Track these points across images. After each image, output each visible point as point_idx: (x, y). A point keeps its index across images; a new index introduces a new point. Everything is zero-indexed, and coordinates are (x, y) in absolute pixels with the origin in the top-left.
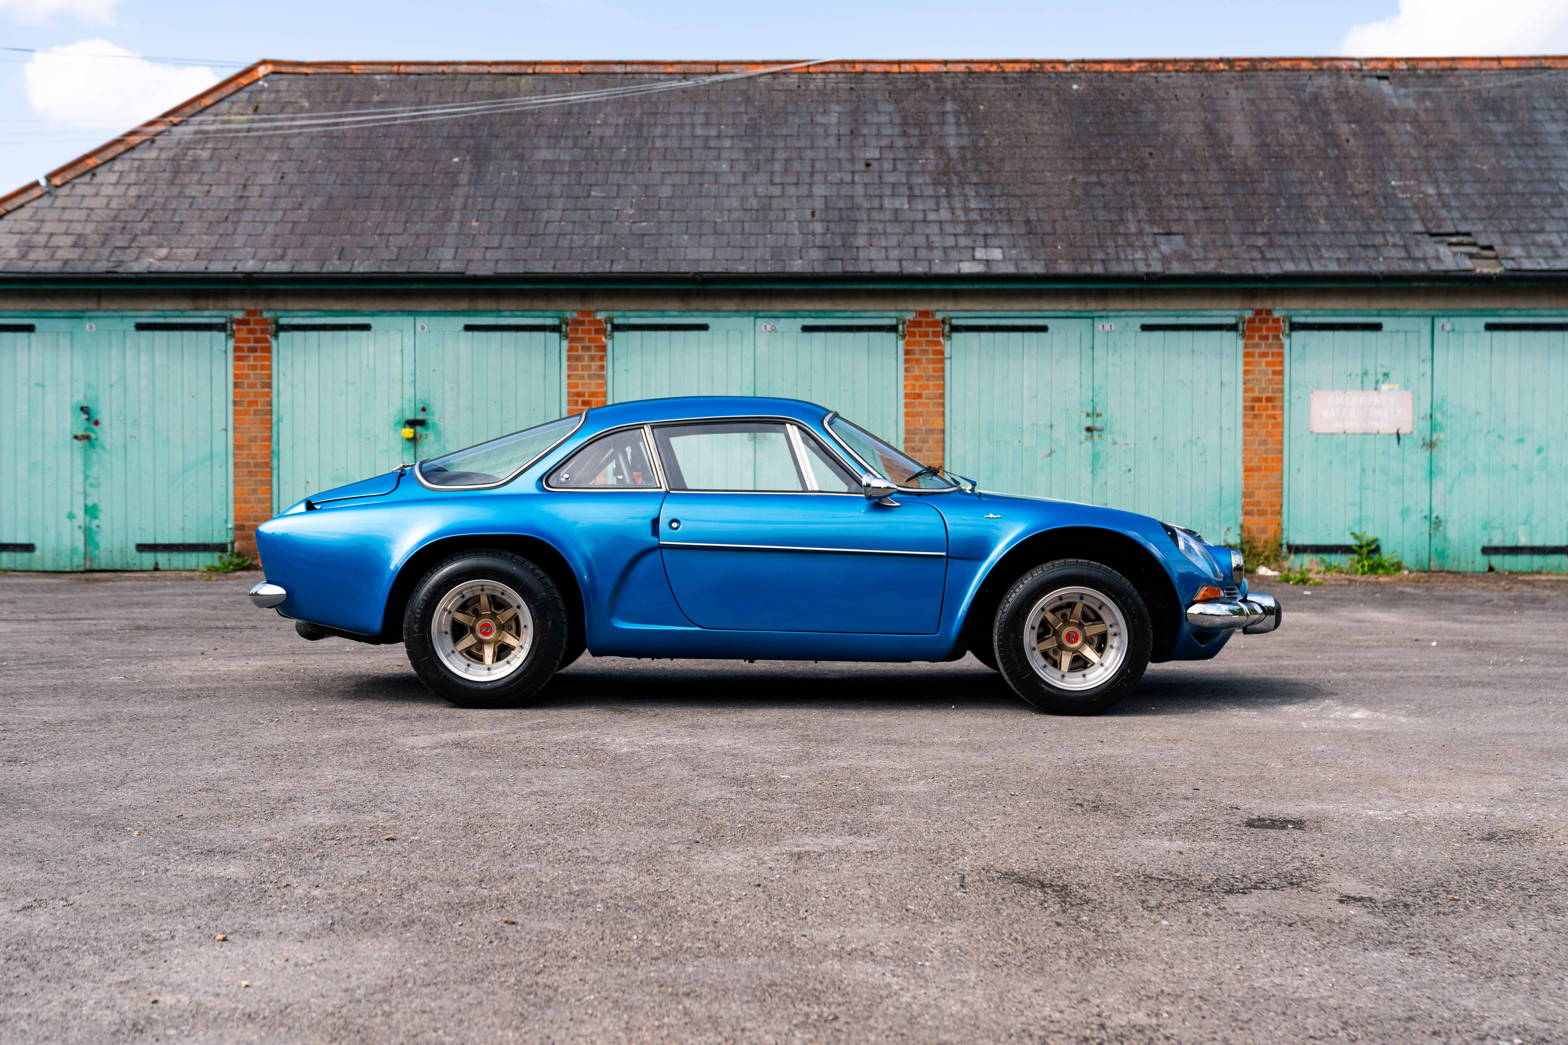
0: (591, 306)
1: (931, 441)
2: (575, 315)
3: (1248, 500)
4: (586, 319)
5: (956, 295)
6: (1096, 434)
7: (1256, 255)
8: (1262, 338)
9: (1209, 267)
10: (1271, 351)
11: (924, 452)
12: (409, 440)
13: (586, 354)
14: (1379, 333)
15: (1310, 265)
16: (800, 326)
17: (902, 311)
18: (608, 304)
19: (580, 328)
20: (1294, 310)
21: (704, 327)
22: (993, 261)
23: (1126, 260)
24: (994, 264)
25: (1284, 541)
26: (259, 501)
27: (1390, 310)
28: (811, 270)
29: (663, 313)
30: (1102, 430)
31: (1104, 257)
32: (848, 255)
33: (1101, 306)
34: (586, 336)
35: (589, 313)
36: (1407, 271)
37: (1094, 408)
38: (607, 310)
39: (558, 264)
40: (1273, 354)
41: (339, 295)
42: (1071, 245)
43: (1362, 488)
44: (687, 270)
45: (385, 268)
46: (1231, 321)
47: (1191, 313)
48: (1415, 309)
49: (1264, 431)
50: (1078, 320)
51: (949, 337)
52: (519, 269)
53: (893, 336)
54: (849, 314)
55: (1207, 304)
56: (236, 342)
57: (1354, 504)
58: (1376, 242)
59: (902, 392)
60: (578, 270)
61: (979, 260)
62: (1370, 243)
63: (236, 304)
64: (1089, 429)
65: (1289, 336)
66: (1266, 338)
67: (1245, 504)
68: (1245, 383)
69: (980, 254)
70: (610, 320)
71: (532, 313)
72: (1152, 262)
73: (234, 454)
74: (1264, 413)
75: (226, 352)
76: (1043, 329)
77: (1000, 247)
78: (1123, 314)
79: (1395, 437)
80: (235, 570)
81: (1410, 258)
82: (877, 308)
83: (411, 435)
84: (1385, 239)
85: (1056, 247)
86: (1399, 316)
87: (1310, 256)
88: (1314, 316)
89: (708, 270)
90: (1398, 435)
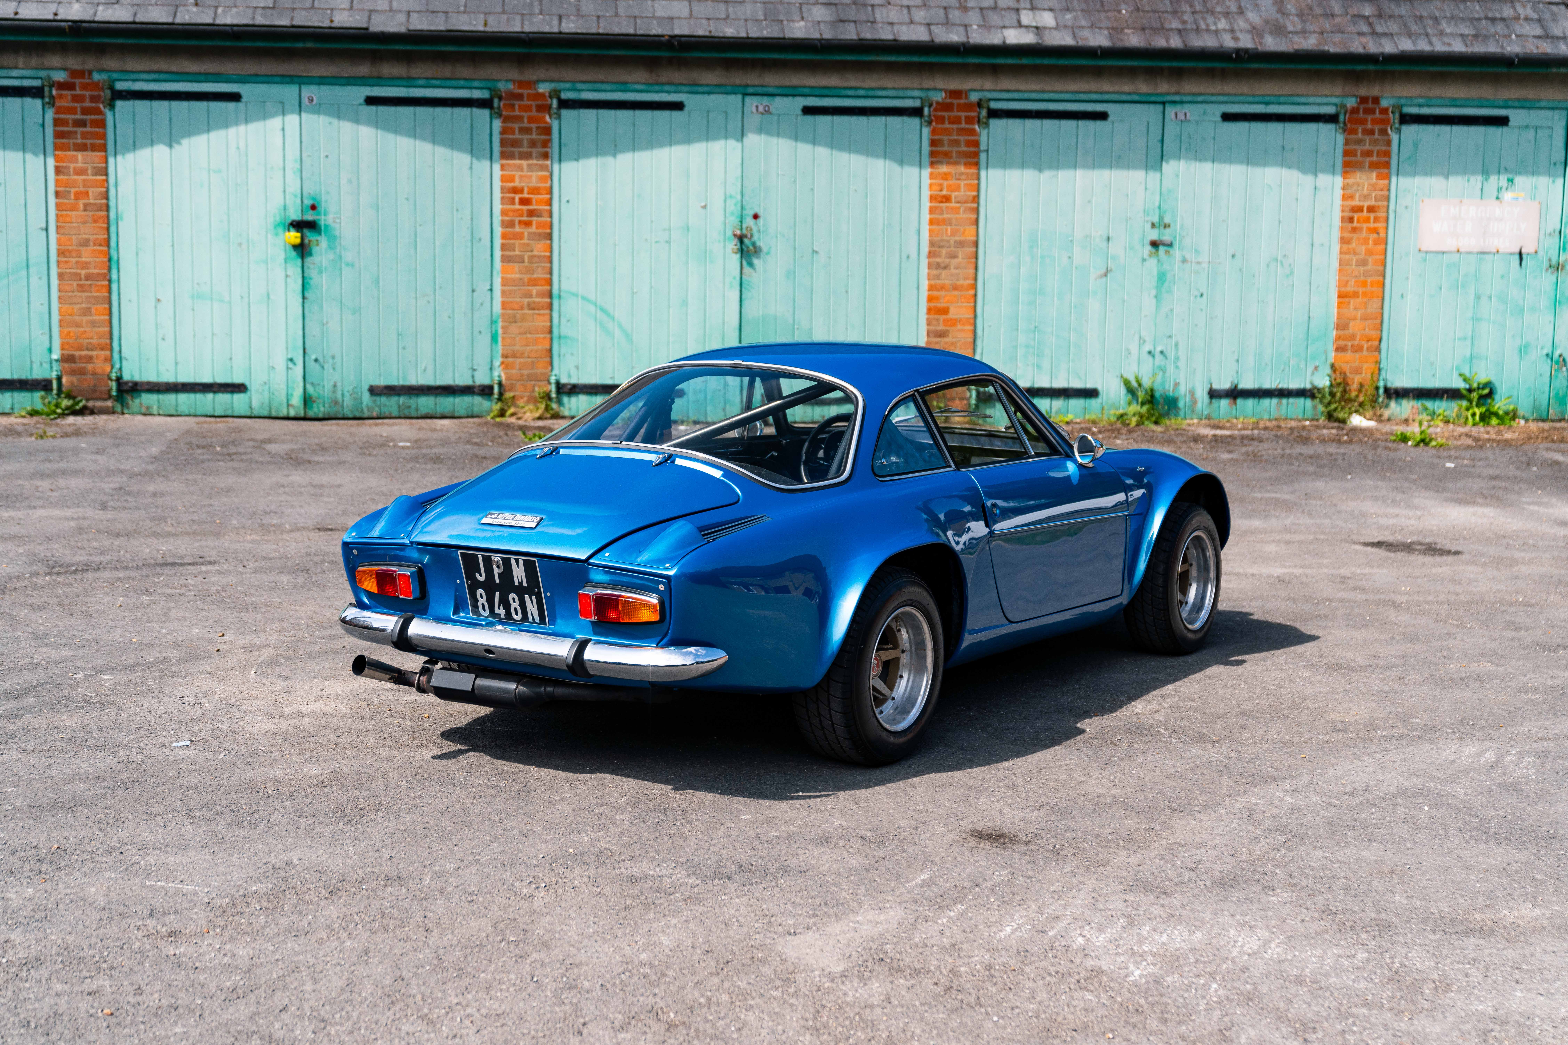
0: (531, 74)
1: (960, 255)
2: (510, 86)
3: (1340, 333)
4: (525, 92)
5: (995, 71)
6: (1162, 249)
7: (1365, 28)
8: (1366, 132)
9: (1310, 43)
10: (1376, 149)
11: (953, 270)
12: (295, 247)
13: (525, 138)
14: (1505, 129)
15: (1431, 43)
16: (800, 107)
17: (928, 89)
18: (553, 73)
19: (517, 103)
20: (1406, 97)
21: (678, 106)
22: (1045, 28)
23: (1208, 30)
24: (1047, 32)
25: (1381, 384)
26: (94, 324)
27: (1519, 100)
28: (818, 36)
29: (624, 86)
30: (1170, 245)
31: (1180, 27)
32: (862, 17)
33: (1173, 88)
34: (526, 115)
35: (530, 84)
36: (1546, 54)
37: (1161, 218)
38: (552, 81)
39: (491, 19)
40: (1379, 153)
41: (197, 53)
42: (1138, 10)
43: (1476, 319)
44: (660, 31)
45: (260, 20)
46: (1330, 110)
47: (1282, 99)
48: (1548, 100)
49: (1364, 248)
50: (1146, 106)
51: (987, 125)
52: (439, 24)
53: (915, 121)
54: (862, 92)
55: (1301, 88)
56: (57, 113)
57: (1465, 339)
58: (1505, 15)
59: (926, 193)
60: (518, 29)
61: (1027, 27)
62: (1498, 15)
63: (55, 60)
64: (1154, 244)
65: (1399, 131)
66: (1372, 132)
67: (1338, 338)
68: (1344, 188)
69: (1026, 18)
70: (555, 93)
71: (453, 83)
72: (1239, 35)
73: (58, 262)
74: (1365, 226)
75: (43, 126)
76: (1102, 116)
77: (1051, 10)
78: (1200, 99)
79: (1518, 257)
80: (63, 415)
81: (1547, 37)
82: (898, 85)
83: (298, 241)
84: (1515, 10)
85: (1120, 11)
86: (1530, 108)
87: (1429, 31)
88: (1429, 106)
89: (686, 32)
90: (1520, 254)
